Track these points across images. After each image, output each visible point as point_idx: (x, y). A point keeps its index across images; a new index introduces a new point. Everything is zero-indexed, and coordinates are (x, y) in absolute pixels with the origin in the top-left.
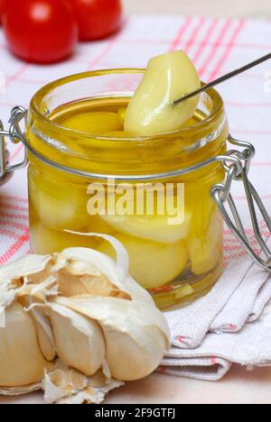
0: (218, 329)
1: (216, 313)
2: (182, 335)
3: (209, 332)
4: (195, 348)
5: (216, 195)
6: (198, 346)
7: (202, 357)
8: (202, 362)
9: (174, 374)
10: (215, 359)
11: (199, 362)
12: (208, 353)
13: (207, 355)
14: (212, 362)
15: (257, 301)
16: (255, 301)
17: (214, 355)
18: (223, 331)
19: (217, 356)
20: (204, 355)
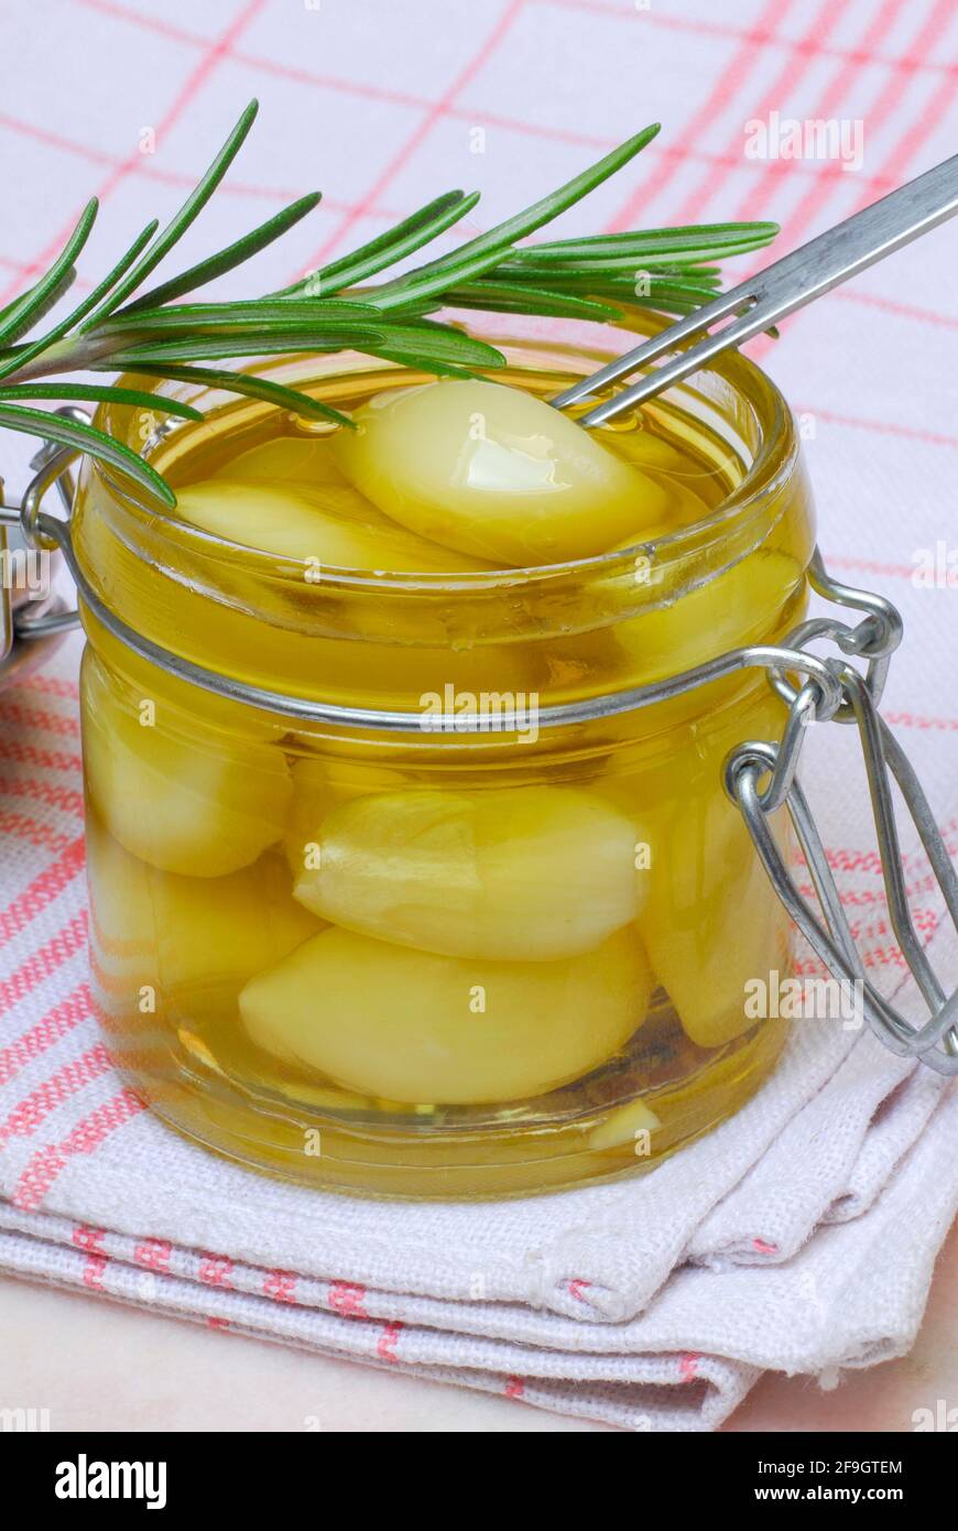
0: (718, 1255)
1: (713, 1196)
2: (581, 1274)
3: (688, 1265)
4: (625, 1323)
5: (746, 785)
6: (640, 1315)
7: (647, 1355)
8: (649, 1372)
9: (553, 1409)
10: (693, 1362)
11: (639, 1372)
12: (669, 1340)
13: (668, 1349)
14: (681, 1371)
15: (867, 1148)
16: (861, 1149)
17: (689, 1347)
18: (734, 1263)
19: (702, 1349)
20: (656, 1349)
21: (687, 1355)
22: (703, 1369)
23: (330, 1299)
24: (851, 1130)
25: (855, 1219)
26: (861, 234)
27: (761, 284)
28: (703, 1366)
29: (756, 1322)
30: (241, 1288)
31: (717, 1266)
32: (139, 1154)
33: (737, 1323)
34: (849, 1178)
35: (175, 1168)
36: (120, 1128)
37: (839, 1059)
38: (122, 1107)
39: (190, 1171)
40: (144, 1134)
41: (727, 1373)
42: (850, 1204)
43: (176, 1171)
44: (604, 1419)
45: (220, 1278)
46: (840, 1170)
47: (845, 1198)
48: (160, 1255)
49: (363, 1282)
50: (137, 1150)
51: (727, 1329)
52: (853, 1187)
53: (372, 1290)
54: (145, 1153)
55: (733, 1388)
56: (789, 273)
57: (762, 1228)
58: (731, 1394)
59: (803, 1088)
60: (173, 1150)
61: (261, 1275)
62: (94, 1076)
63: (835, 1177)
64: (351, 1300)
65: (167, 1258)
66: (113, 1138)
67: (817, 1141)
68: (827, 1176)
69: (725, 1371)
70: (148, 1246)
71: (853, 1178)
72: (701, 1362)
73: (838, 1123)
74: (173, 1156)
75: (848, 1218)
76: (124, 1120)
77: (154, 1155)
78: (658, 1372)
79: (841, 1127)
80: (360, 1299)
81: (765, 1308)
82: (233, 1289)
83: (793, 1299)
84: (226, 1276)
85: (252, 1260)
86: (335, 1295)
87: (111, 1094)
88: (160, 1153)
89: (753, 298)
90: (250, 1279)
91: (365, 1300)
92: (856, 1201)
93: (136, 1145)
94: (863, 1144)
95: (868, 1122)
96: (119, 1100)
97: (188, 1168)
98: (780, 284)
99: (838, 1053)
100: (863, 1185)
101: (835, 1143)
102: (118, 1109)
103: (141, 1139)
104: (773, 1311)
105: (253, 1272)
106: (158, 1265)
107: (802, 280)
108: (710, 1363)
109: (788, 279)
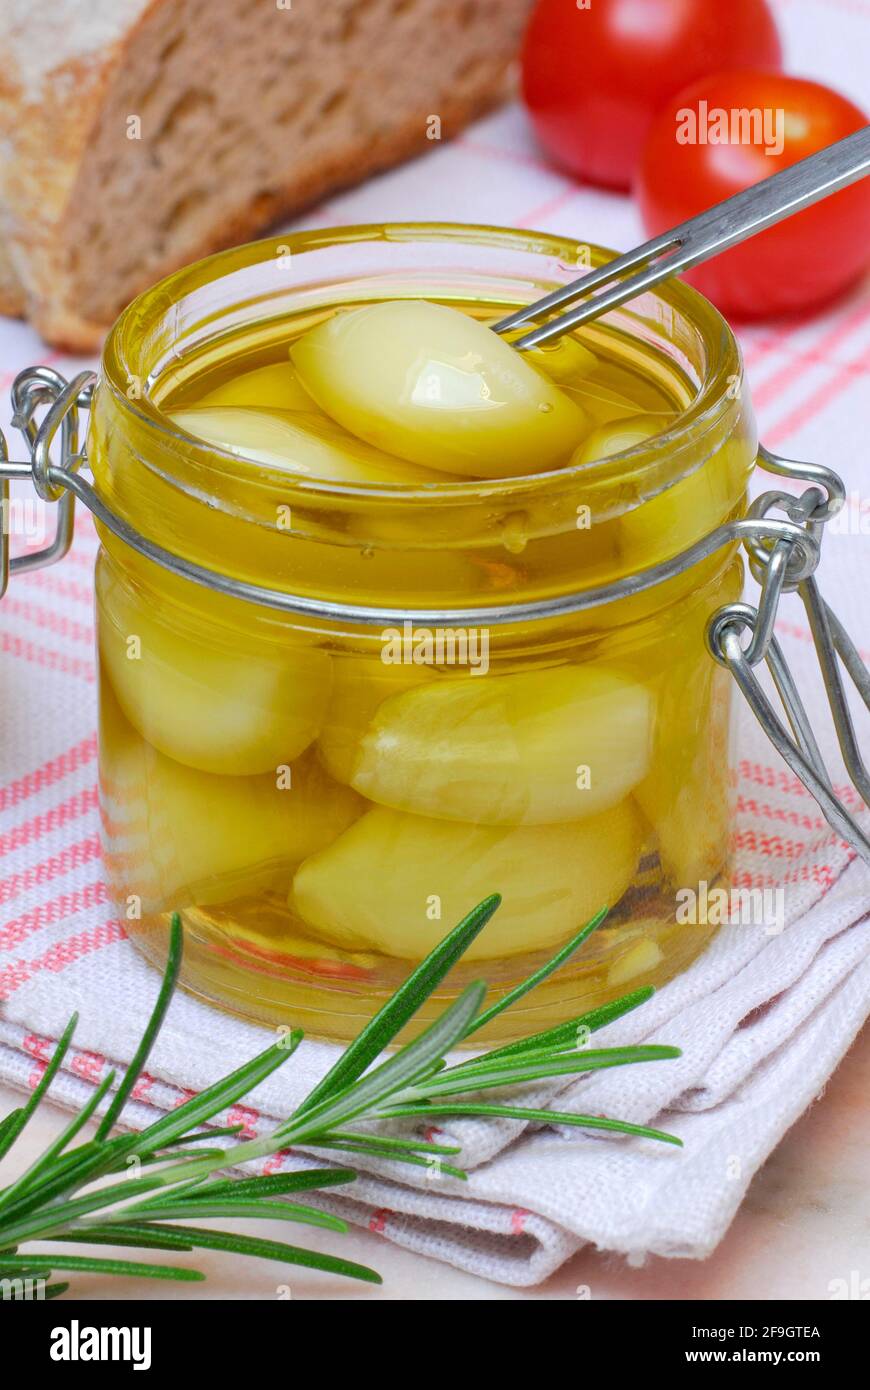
6: (484, 1167)
7: (485, 1203)
8: (485, 1220)
9: (408, 1246)
10: (523, 1218)
11: (476, 1218)
12: (503, 1194)
13: (502, 1201)
14: (512, 1224)
15: (731, 1047)
16: (722, 1049)
17: (520, 1203)
18: (584, 1133)
19: (530, 1208)
20: (493, 1200)
21: (520, 1211)
22: (530, 1225)
23: (228, 1120)
24: (717, 1030)
25: (708, 1111)
26: (779, 190)
27: (687, 230)
28: (530, 1222)
29: (582, 1192)
30: (157, 1104)
31: (568, 1134)
32: (102, 978)
33: (566, 1190)
34: (705, 1072)
35: (129, 993)
36: (93, 953)
37: (739, 964)
38: (102, 935)
39: (141, 997)
40: (113, 961)
41: (551, 1232)
42: (704, 1096)
43: (129, 996)
44: (449, 1261)
45: (140, 1093)
46: (697, 1065)
47: (698, 1090)
48: (93, 1067)
49: (256, 1108)
50: (101, 974)
51: (556, 1194)
52: (707, 1081)
53: (263, 1116)
54: (107, 977)
55: (555, 1246)
56: (712, 222)
57: (607, 1105)
58: (553, 1251)
59: (696, 987)
60: (133, 977)
61: (174, 1093)
62: (87, 905)
63: (691, 1070)
64: (245, 1123)
65: (99, 1071)
66: (83, 961)
67: (687, 1035)
68: (683, 1068)
69: (549, 1229)
70: (85, 1057)
71: (710, 1073)
72: (529, 1218)
73: (707, 1022)
74: (131, 983)
75: (701, 1109)
76: (99, 946)
77: (115, 979)
78: (492, 1221)
79: (709, 1025)
80: (253, 1123)
81: (595, 1180)
82: (151, 1104)
83: (624, 1176)
84: (145, 1091)
85: (167, 1080)
86: (233, 1118)
87: (96, 923)
88: (120, 979)
89: (679, 243)
90: (164, 1096)
91: (257, 1124)
92: (709, 1094)
93: (101, 970)
94: (725, 1044)
95: (736, 1025)
96: (101, 929)
97: (140, 994)
98: (702, 231)
99: (739, 959)
100: (718, 1081)
101: (700, 1040)
102: (97, 937)
103: (107, 965)
104: (602, 1184)
105: (169, 1091)
106: (91, 1076)
107: (723, 228)
108: (537, 1221)
109: (710, 227)
